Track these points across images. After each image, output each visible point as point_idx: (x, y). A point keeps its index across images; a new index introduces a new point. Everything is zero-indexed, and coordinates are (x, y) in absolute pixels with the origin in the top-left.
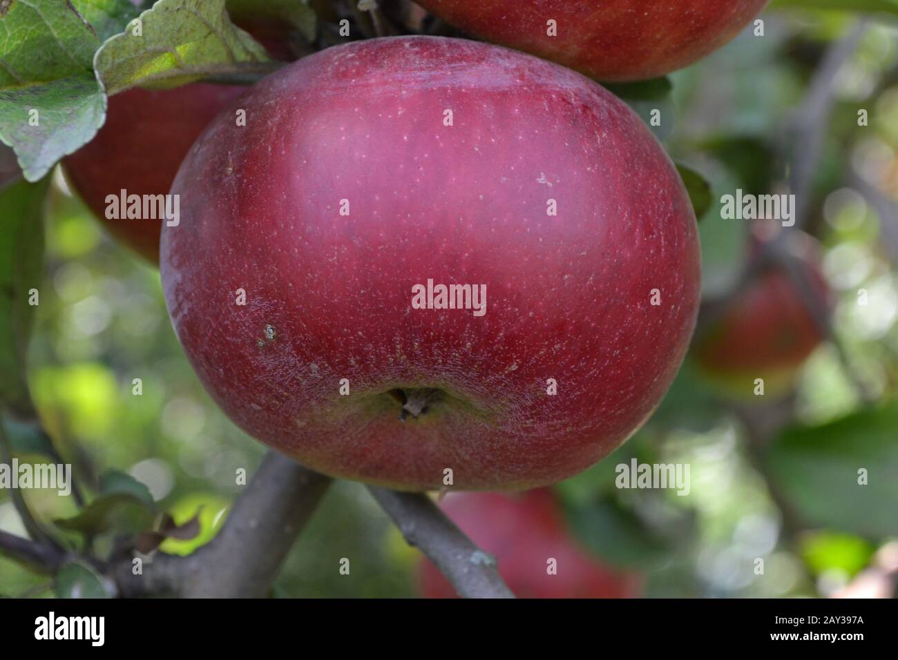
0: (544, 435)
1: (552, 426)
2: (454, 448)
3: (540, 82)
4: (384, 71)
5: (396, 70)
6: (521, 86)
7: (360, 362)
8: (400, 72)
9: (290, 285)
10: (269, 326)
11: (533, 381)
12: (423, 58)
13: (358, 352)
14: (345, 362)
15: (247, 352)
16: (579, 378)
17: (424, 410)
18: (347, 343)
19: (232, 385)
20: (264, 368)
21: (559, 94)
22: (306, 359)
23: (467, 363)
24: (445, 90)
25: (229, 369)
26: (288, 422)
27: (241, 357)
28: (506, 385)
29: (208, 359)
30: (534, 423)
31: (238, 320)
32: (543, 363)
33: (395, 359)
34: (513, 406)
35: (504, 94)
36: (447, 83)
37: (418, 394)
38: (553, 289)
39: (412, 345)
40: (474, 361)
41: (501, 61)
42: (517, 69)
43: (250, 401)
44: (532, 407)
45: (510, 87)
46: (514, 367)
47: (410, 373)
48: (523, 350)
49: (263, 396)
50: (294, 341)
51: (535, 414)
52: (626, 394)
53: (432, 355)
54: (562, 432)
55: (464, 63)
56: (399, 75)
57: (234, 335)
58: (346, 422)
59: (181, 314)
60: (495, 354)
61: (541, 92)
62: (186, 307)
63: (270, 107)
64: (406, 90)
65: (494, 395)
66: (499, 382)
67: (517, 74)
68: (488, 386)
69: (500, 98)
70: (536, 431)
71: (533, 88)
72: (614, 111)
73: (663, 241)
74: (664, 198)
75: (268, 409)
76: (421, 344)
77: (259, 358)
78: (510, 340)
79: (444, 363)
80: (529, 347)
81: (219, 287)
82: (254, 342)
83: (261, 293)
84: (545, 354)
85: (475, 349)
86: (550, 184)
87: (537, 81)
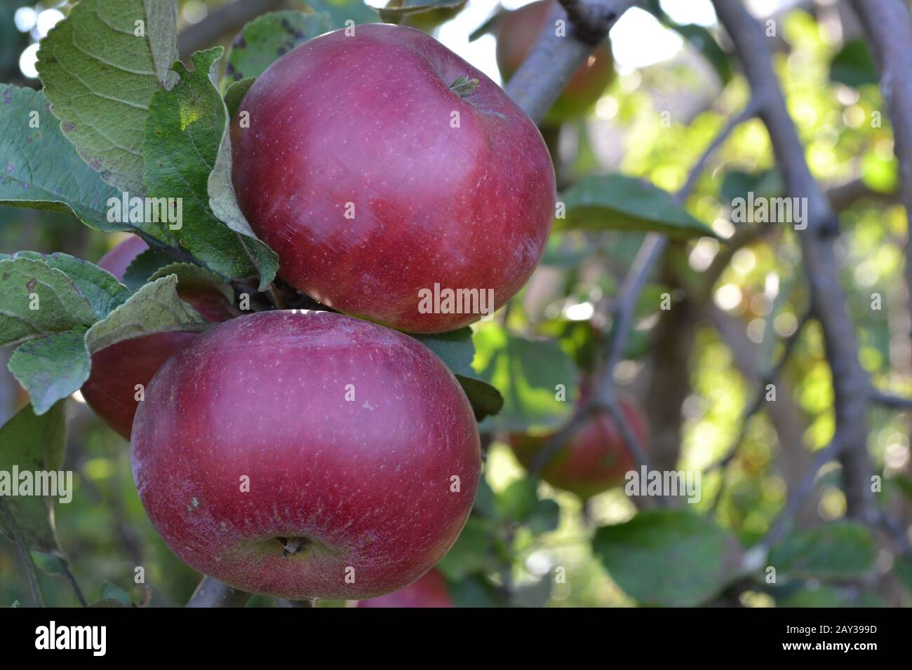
0: (373, 566)
1: (378, 560)
2: (319, 574)
3: (369, 342)
4: (269, 336)
5: (277, 335)
6: (356, 345)
7: (252, 522)
8: (279, 336)
9: (207, 473)
10: (195, 499)
11: (363, 532)
12: (294, 327)
13: (251, 515)
14: (242, 522)
15: (182, 514)
16: (393, 530)
17: (298, 550)
18: (243, 510)
19: (172, 535)
20: (193, 525)
21: (381, 350)
22: (218, 520)
23: (320, 522)
24: (306, 348)
25: (171, 525)
26: (209, 559)
27: (178, 517)
28: (345, 536)
29: (158, 518)
30: (365, 558)
31: (176, 494)
32: (369, 521)
33: (274, 519)
34: (351, 548)
35: (344, 350)
36: (308, 344)
37: (294, 539)
38: (373, 475)
39: (284, 511)
40: (324, 521)
41: (344, 328)
42: (355, 333)
43: (186, 545)
44: (364, 549)
45: (348, 346)
46: (350, 524)
47: (283, 528)
48: (355, 513)
49: (193, 542)
50: (210, 508)
51: (366, 553)
52: (425, 540)
53: (297, 517)
54: (385, 564)
55: (320, 330)
56: (278, 339)
57: (173, 503)
58: (248, 558)
59: (142, 489)
60: (337, 516)
61: (368, 347)
62: (145, 484)
63: (198, 358)
64: (282, 349)
65: (339, 541)
66: (342, 534)
67: (354, 336)
68: (334, 536)
69: (342, 353)
70: (367, 563)
71: (363, 345)
72: (418, 357)
73: (448, 441)
74: (450, 412)
75: (197, 550)
76: (290, 510)
77: (189, 518)
78: (346, 507)
79: (305, 522)
80: (359, 511)
81: (164, 473)
82: (186, 508)
83: (189, 477)
84: (369, 516)
85: (324, 513)
86: (371, 408)
87: (366, 341)
